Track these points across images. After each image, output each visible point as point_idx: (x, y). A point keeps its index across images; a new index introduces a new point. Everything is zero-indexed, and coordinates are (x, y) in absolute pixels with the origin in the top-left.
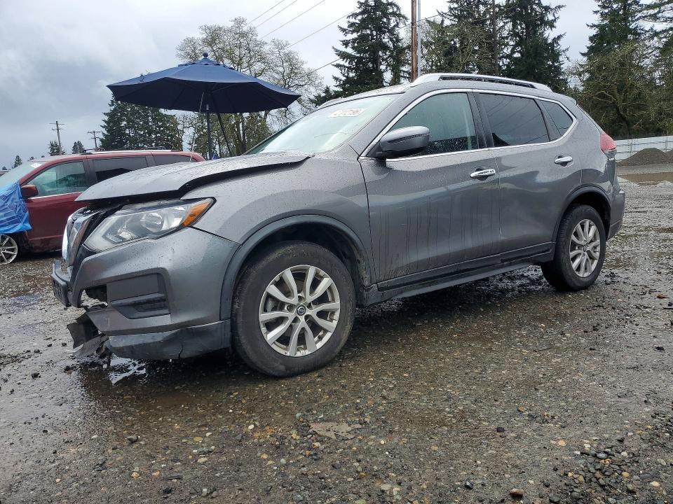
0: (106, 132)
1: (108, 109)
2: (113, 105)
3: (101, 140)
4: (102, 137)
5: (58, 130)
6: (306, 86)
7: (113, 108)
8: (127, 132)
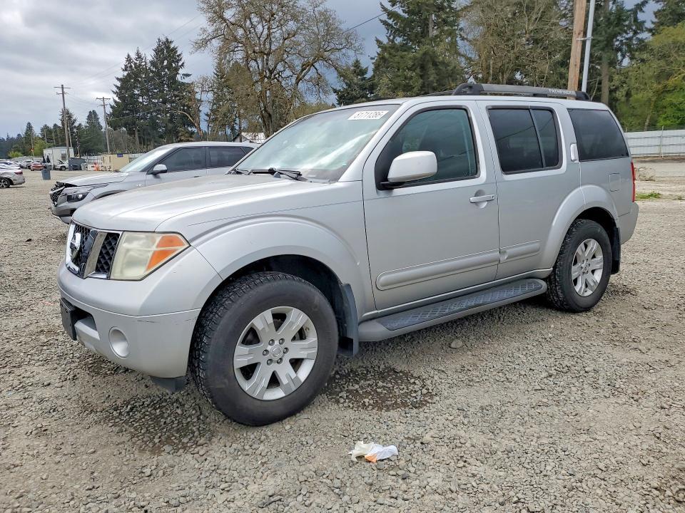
0: (117, 99)
1: (122, 74)
2: (126, 70)
3: (112, 107)
4: (113, 104)
5: (63, 94)
6: (344, 51)
7: (126, 73)
8: (141, 100)
